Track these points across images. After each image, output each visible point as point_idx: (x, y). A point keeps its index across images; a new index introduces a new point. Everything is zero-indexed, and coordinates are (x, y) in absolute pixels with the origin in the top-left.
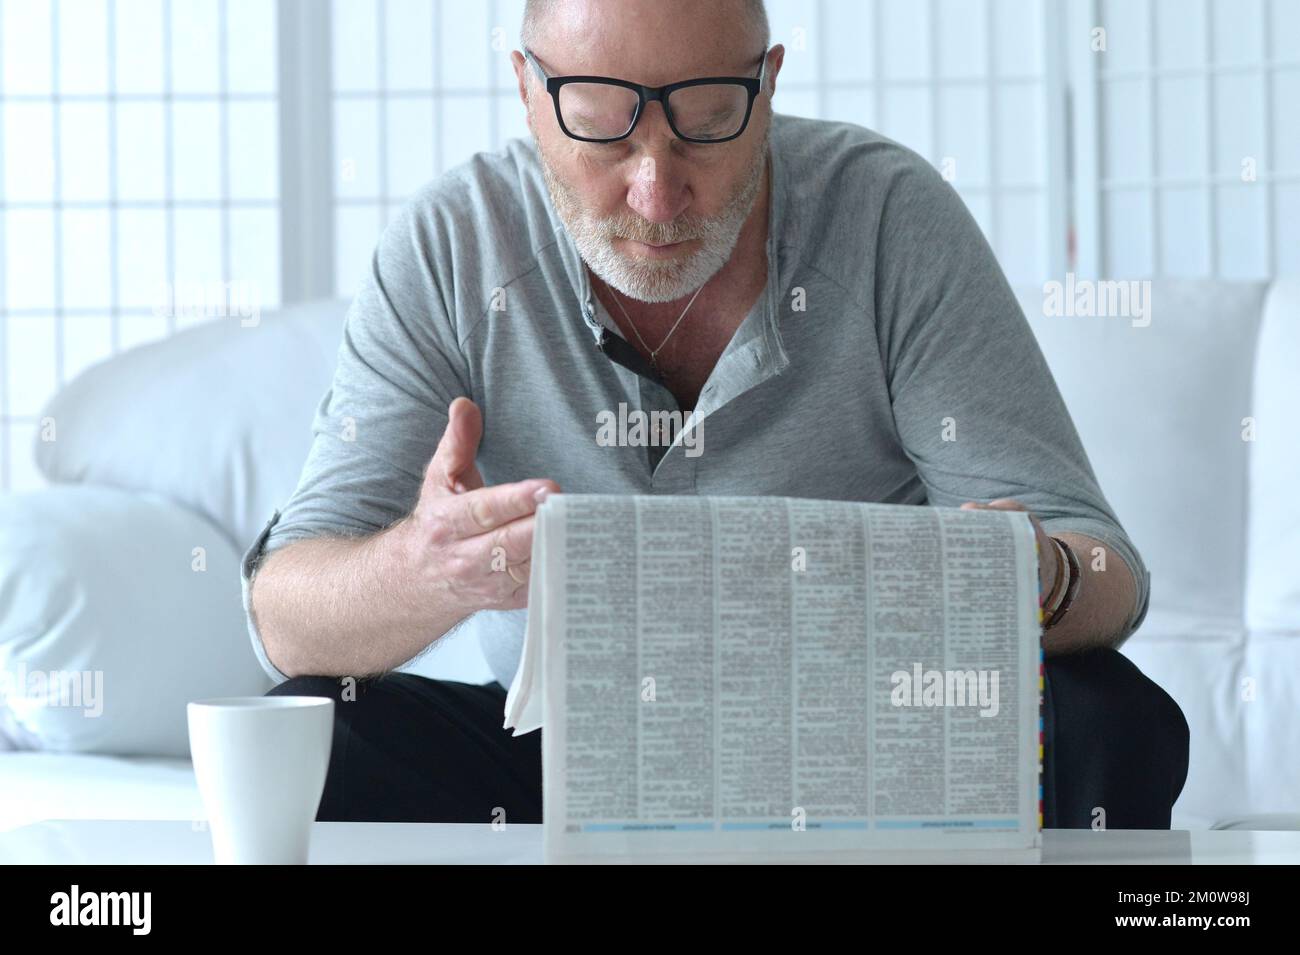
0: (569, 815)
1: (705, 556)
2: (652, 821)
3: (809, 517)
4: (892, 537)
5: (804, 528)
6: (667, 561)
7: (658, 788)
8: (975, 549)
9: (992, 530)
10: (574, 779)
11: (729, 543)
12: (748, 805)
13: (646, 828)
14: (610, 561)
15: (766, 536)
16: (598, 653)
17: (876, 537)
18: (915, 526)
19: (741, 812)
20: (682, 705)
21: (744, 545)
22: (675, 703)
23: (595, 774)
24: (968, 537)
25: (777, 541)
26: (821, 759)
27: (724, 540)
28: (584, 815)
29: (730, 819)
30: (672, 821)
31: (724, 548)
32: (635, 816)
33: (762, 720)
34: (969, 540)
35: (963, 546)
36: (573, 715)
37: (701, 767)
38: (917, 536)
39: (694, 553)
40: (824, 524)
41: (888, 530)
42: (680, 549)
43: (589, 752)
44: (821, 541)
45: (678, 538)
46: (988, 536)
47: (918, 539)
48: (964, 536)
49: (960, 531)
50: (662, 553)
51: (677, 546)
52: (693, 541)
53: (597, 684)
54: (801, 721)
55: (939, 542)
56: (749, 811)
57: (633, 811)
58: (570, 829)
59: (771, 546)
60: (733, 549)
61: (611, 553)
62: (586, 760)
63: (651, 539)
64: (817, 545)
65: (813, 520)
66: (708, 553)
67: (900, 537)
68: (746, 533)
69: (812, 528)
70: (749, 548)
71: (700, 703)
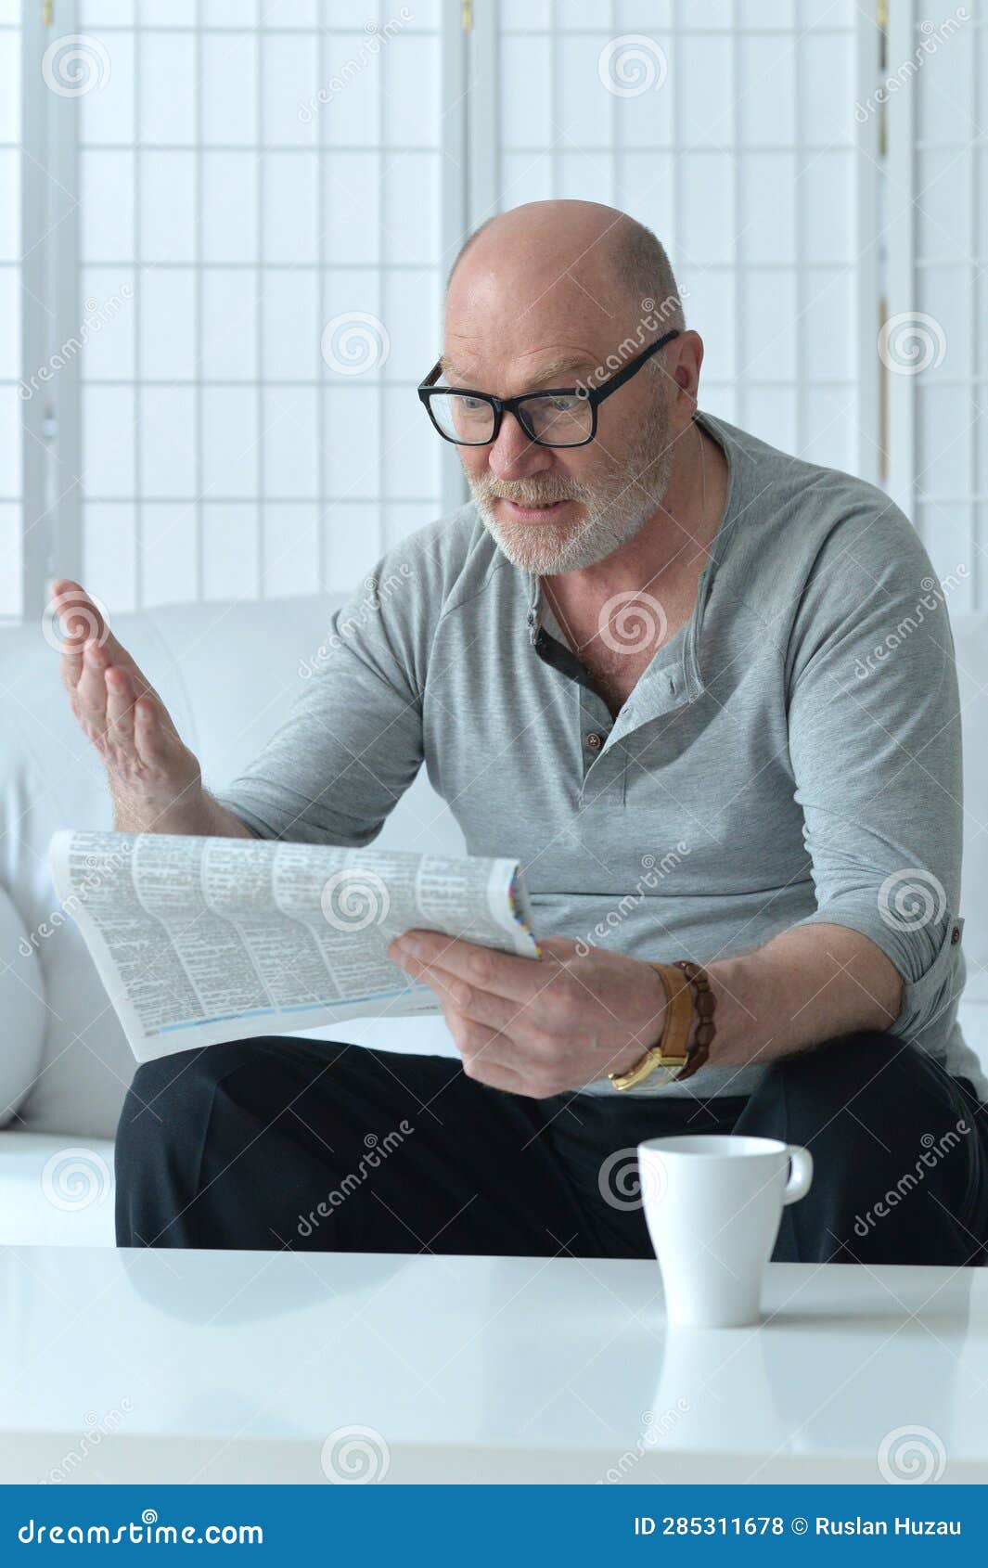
0: (145, 1026)
1: (196, 891)
2: (217, 1015)
3: (294, 860)
5: (286, 871)
6: (164, 893)
7: (214, 996)
8: (449, 901)
9: (466, 884)
10: (139, 1003)
11: (216, 882)
12: (300, 998)
13: (215, 1020)
14: (113, 889)
15: (250, 878)
16: (128, 927)
19: (294, 1002)
20: (216, 948)
21: (230, 885)
22: (209, 948)
23: (158, 996)
24: (441, 889)
25: (260, 883)
26: (355, 966)
27: (211, 879)
28: (158, 1023)
29: (286, 1006)
30: (235, 1012)
31: (212, 886)
32: (203, 1015)
33: (292, 950)
34: (442, 893)
35: (435, 897)
36: (123, 965)
37: (248, 980)
38: (393, 886)
39: (186, 888)
40: (306, 869)
42: (172, 884)
43: (146, 984)
44: (302, 886)
45: (169, 875)
46: (462, 890)
48: (438, 889)
49: (434, 883)
50: (155, 886)
51: (169, 882)
52: (183, 878)
53: (136, 944)
54: (327, 947)
55: (414, 893)
56: (302, 1000)
57: (200, 1012)
58: (148, 1034)
59: (254, 887)
60: (220, 887)
61: (111, 883)
62: (144, 990)
63: (144, 873)
64: (297, 889)
65: (296, 864)
66: (197, 888)
68: (232, 873)
69: (293, 872)
70: (234, 888)
71: (232, 945)
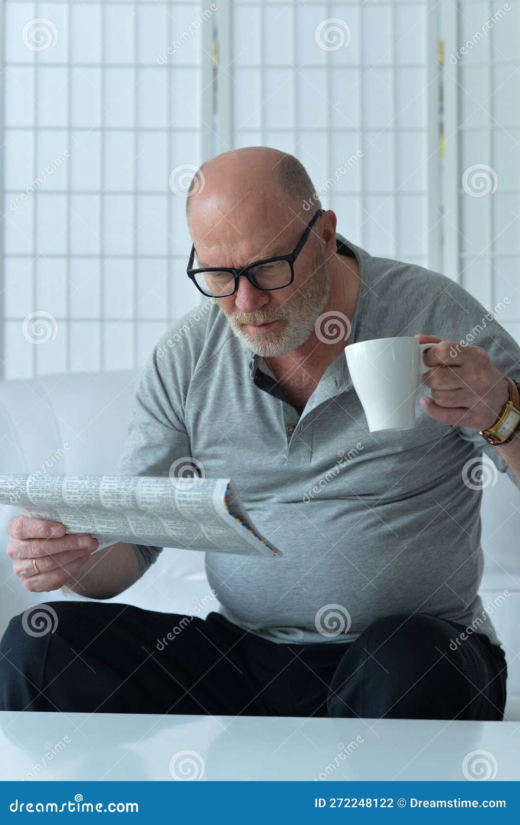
4: (150, 498)
9: (202, 496)
17: (142, 498)
18: (162, 493)
34: (189, 501)
35: (186, 504)
38: (163, 499)
40: (117, 490)
41: (148, 494)
44: (116, 500)
47: (164, 500)
48: (187, 499)
55: (174, 502)
67: (154, 499)
